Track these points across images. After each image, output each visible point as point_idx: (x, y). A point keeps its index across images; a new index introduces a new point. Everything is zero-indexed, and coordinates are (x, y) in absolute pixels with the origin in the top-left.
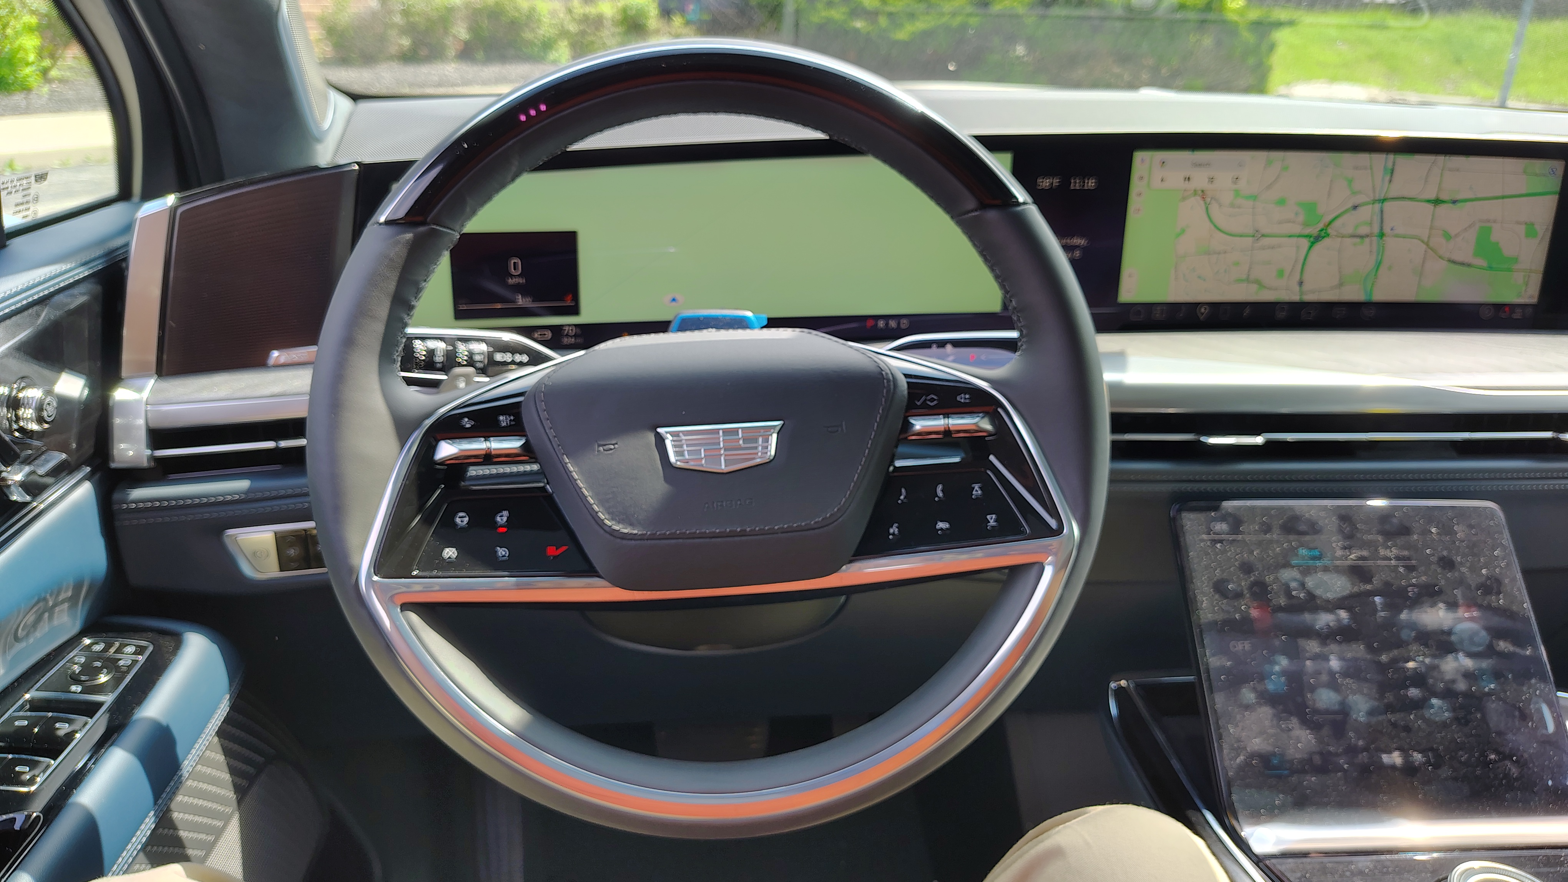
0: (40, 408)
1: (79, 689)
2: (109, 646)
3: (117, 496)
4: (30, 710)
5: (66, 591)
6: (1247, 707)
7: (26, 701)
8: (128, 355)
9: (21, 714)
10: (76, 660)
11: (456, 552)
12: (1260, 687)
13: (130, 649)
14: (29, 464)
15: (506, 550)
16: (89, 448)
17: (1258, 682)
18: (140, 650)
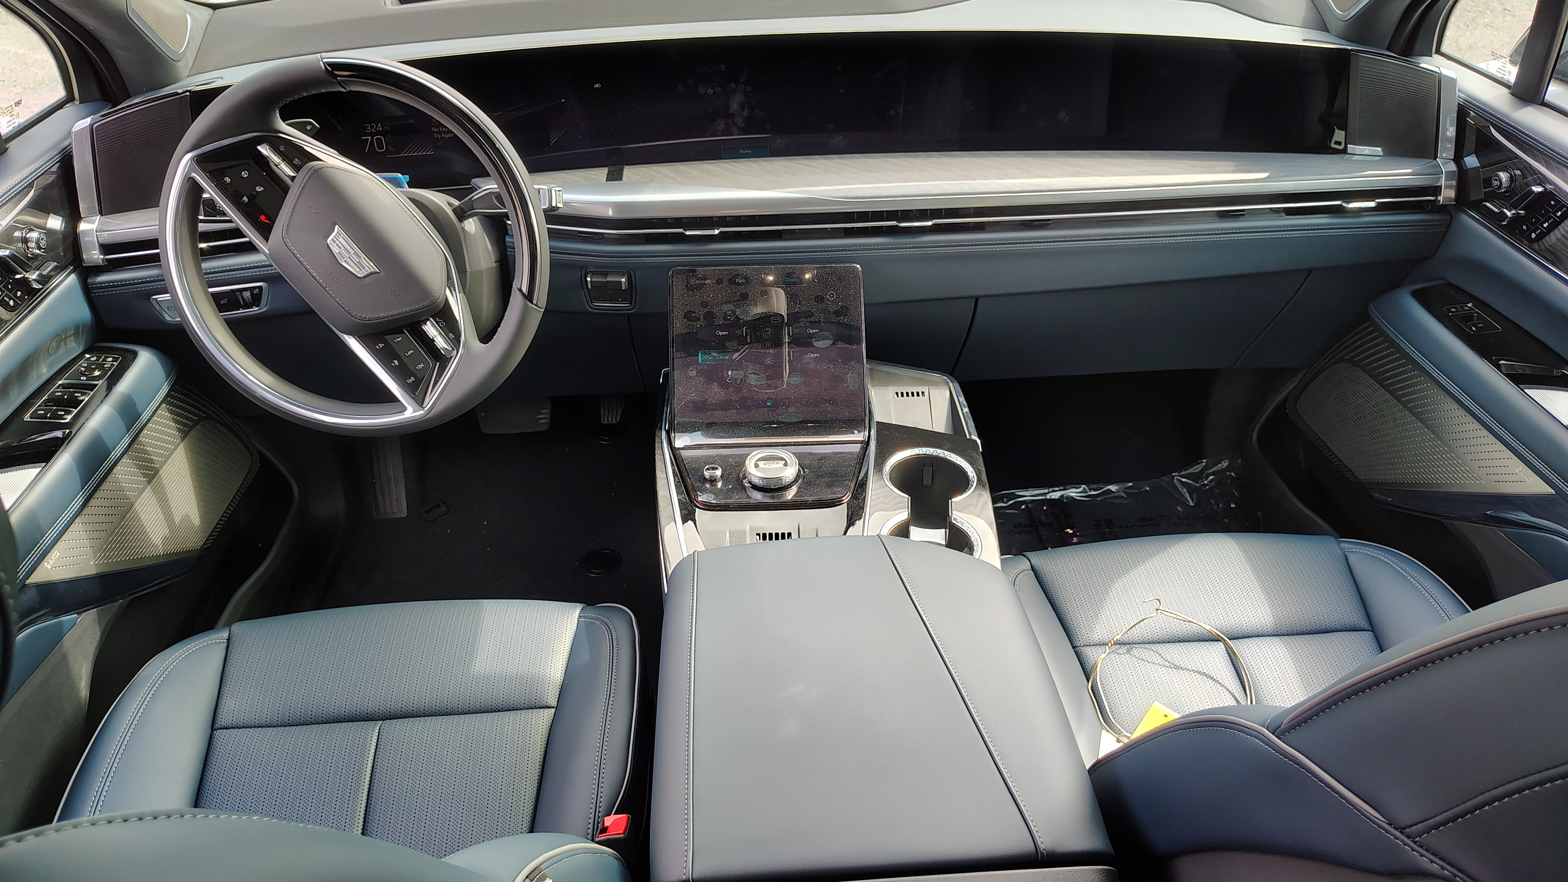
0: (37, 243)
1: (85, 378)
2: (100, 357)
3: (89, 281)
4: (62, 388)
5: (71, 331)
7: (60, 384)
8: (82, 207)
9: (59, 390)
10: (83, 364)
13: (110, 359)
14: (37, 270)
16: (70, 257)
18: (115, 360)
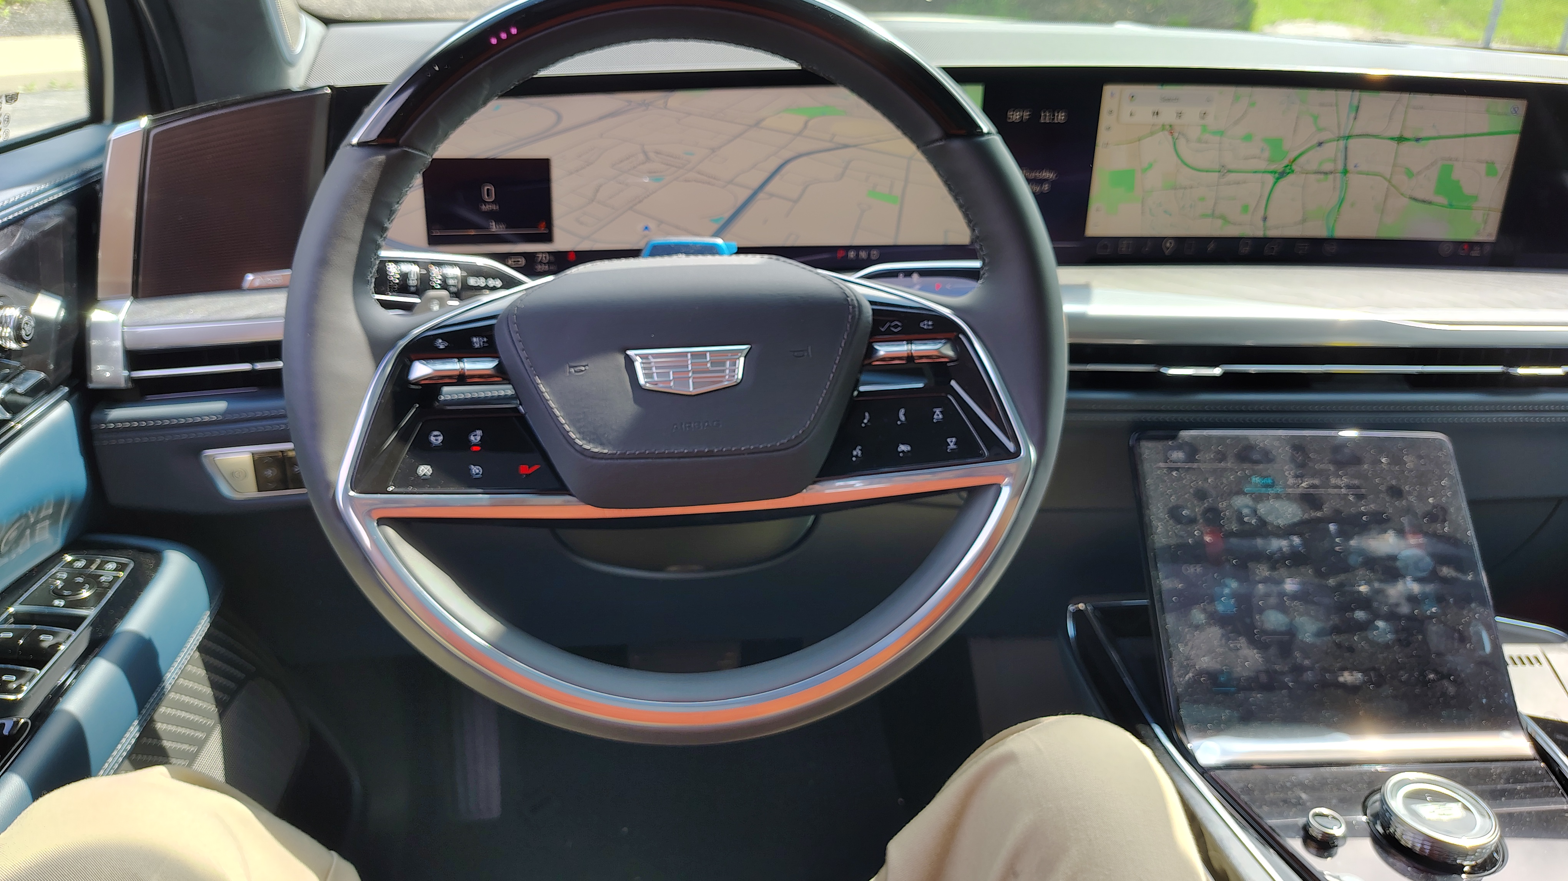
0: (18, 328)
1: (62, 603)
2: (90, 563)
3: (95, 416)
4: (14, 623)
5: (47, 508)
6: (1197, 627)
7: (11, 615)
8: (103, 277)
9: (6, 626)
10: (58, 577)
11: (431, 469)
12: (1210, 608)
13: (111, 566)
14: (8, 382)
15: (480, 468)
16: (67, 368)
17: (1208, 603)
18: (121, 567)
